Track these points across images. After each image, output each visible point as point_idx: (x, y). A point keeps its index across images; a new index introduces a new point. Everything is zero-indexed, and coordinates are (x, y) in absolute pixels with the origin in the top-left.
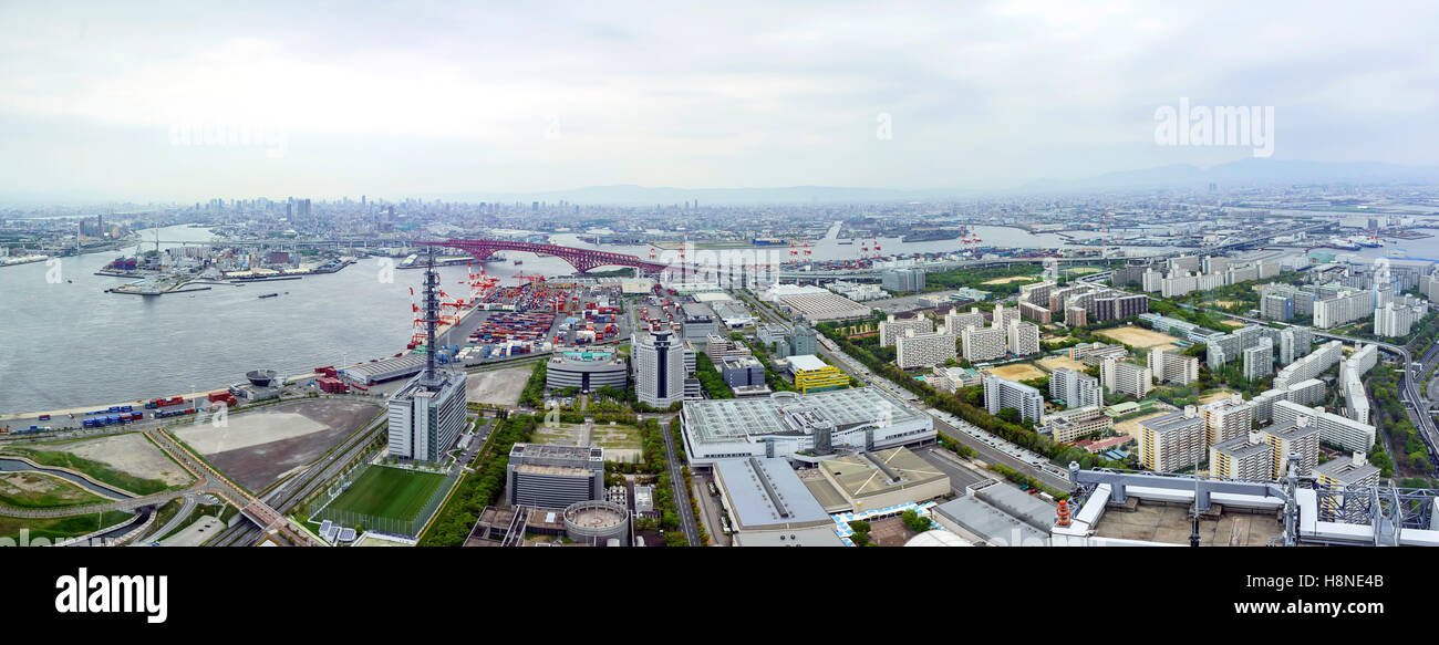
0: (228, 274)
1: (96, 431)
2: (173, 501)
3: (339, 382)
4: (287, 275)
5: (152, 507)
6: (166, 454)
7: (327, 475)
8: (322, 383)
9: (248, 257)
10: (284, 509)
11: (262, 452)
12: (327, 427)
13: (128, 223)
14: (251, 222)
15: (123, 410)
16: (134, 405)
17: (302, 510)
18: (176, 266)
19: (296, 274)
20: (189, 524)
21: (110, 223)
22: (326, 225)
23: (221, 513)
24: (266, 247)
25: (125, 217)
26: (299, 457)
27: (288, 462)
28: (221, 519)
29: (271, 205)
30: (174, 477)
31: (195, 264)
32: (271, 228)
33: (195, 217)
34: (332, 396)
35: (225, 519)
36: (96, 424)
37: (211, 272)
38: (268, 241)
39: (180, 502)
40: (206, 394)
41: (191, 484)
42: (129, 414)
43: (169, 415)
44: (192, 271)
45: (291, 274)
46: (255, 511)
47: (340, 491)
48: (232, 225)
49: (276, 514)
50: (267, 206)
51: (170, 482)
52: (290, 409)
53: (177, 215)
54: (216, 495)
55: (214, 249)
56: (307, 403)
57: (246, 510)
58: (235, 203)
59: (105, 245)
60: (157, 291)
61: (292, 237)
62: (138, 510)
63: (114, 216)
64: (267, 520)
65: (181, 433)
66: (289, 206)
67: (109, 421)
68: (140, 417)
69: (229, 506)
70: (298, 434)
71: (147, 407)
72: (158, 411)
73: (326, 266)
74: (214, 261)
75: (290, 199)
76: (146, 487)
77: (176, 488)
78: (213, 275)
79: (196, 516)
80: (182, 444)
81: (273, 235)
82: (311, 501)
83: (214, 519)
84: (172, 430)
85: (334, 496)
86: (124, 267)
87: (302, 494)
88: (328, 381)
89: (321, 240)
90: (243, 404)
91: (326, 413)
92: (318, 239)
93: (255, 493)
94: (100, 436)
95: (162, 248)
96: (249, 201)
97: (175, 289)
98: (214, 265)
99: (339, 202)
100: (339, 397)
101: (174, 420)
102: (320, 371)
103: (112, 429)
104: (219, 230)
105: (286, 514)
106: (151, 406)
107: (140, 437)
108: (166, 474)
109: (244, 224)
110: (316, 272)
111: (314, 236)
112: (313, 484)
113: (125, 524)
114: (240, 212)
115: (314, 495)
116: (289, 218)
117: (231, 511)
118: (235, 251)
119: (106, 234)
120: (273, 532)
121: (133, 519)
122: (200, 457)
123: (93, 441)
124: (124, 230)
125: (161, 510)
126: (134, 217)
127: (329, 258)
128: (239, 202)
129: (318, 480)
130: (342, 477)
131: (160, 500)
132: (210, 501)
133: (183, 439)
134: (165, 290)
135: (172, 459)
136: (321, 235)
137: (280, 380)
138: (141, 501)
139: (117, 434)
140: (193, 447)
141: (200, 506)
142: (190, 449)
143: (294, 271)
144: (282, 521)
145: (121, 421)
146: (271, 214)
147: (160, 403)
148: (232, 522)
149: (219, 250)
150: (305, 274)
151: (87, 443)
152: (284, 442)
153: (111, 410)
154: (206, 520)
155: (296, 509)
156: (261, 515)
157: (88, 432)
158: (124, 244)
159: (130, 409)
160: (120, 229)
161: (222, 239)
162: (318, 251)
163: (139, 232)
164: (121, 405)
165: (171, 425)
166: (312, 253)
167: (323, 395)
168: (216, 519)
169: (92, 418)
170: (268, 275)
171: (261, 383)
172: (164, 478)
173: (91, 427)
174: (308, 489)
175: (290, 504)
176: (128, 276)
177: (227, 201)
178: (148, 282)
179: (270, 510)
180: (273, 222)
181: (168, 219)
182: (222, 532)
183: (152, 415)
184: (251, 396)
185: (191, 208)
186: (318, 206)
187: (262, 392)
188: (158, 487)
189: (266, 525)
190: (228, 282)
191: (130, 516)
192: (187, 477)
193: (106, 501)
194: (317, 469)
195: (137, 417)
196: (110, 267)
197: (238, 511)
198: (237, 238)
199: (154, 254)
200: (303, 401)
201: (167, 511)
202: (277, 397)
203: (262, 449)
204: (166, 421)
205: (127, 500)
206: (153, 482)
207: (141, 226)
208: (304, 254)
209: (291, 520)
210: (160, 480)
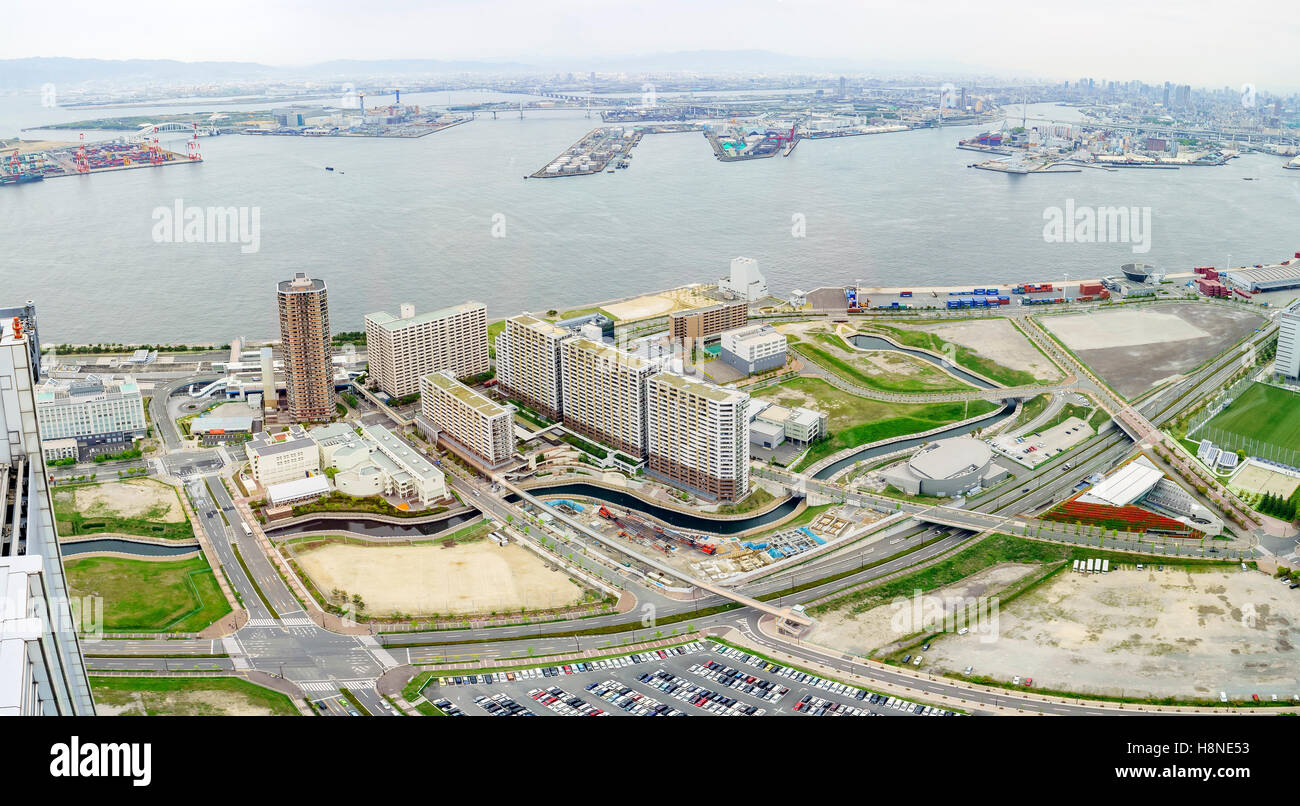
0: (1100, 158)
1: (961, 313)
2: (1039, 398)
3: (1221, 285)
4: (1163, 163)
5: (1018, 400)
6: (1035, 345)
7: (1206, 388)
8: (1202, 284)
9: (1121, 141)
10: (1159, 421)
11: (1136, 354)
12: (1206, 334)
13: (991, 97)
14: (1124, 105)
15: (989, 293)
16: (1000, 288)
17: (1179, 425)
18: (1044, 145)
19: (1174, 164)
20: (1057, 424)
21: (973, 96)
22: (1205, 114)
23: (1090, 417)
24: (1141, 132)
25: (988, 91)
26: (1176, 365)
27: (1164, 368)
28: (1090, 422)
29: (1146, 89)
30: (1042, 370)
31: (1065, 145)
32: (1146, 112)
33: (1063, 95)
34: (1213, 300)
35: (1095, 424)
36: (961, 305)
37: (1082, 154)
38: (1144, 126)
39: (1049, 398)
40: (1077, 284)
41: (1060, 381)
42: (995, 298)
43: (1037, 303)
44: (1061, 151)
45: (1168, 163)
46: (1128, 419)
47: (1220, 408)
48: (1103, 106)
49: (1151, 426)
50: (1141, 89)
51: (1038, 376)
52: (1167, 310)
53: (1045, 92)
54: (1086, 396)
55: (1085, 130)
56: (1185, 306)
57: (1119, 417)
58: (1107, 84)
59: (967, 118)
60: (1023, 170)
61: (1168, 124)
62: (1004, 401)
63: (977, 90)
64: (1141, 432)
65: (1050, 323)
66: (1167, 92)
67: (974, 304)
68: (1006, 302)
69: (1100, 410)
70: (1175, 339)
71: (1014, 292)
72: (1026, 297)
73: (1206, 158)
74: (1085, 142)
75: (1167, 84)
76: (1011, 378)
77: (1043, 383)
78: (1083, 158)
79: (1063, 416)
80: (1050, 335)
81: (1147, 120)
82: (1188, 416)
83: (1083, 422)
84: (1040, 320)
85: (1214, 413)
86: (989, 141)
87: (1178, 407)
88: (1209, 283)
89: (1200, 130)
90: (1116, 298)
91: (1205, 318)
92: (1197, 128)
93: (1128, 399)
94: (965, 319)
95: (1029, 126)
96: (1122, 83)
97: (1043, 169)
98: (1085, 147)
99: (1219, 91)
100: (1220, 302)
101: (1042, 308)
102: (1201, 271)
103: (977, 312)
104: (1089, 111)
105: (1162, 427)
106: (1018, 291)
107: (1006, 323)
108: (1034, 366)
109: (1117, 107)
110: (1195, 164)
111: (1192, 125)
112: (1191, 397)
113: (991, 414)
114: (1112, 92)
115: (1192, 409)
116: (1166, 102)
117: (1101, 417)
118: (1107, 134)
119: (969, 108)
120: (1147, 447)
121: (999, 410)
122: (1070, 353)
123: (958, 323)
124: (988, 103)
125: (1027, 404)
126: (998, 91)
127: (1210, 149)
128: (1111, 84)
129: (1196, 392)
130: (1223, 392)
131: (1027, 393)
132: (1079, 402)
133: (1052, 330)
134: (1032, 169)
135: (1041, 351)
136: (1201, 124)
137: (1156, 277)
138: (1008, 392)
139: (982, 318)
140: (1062, 341)
141: (1069, 406)
142: (1059, 342)
143: (1171, 160)
144: (1158, 436)
145: (987, 304)
146: (1145, 98)
147: (1028, 289)
148: (1104, 428)
149: (1090, 131)
150: (1183, 164)
151: (951, 325)
152: (1160, 345)
153: (976, 292)
154: (1073, 421)
155: (1173, 422)
156: (1134, 425)
157: (953, 313)
158: (989, 119)
159: (996, 292)
160: (983, 103)
161: (1093, 121)
162: (1198, 141)
163: (1002, 107)
164: (987, 288)
165: (1039, 313)
166: (1192, 143)
167: (1203, 298)
168: (1085, 423)
169: (956, 299)
170: (1143, 163)
171: (1139, 279)
172: (1031, 371)
173: (956, 308)
174: (1184, 402)
175: (1165, 416)
176: (993, 152)
177: (1098, 81)
178: (1015, 160)
179: (1145, 421)
180: (1149, 107)
181: (1037, 95)
182: (1090, 438)
183: (1020, 301)
184: (1125, 291)
185: (1060, 86)
186: (1197, 94)
187: (1137, 288)
188: (1024, 379)
189: (1140, 437)
190: (1100, 166)
191: (995, 406)
192: (1055, 372)
193: (972, 389)
194: (1195, 380)
195: (1004, 302)
196: (973, 142)
197: (1108, 417)
198: (1110, 120)
199: (1020, 131)
200: (1181, 302)
201: (1036, 404)
202: (1153, 295)
203: (1137, 350)
204: (1035, 309)
205: (994, 390)
206: (1021, 373)
207: (1007, 102)
208: (1182, 142)
209: (1167, 435)
210: (1028, 372)
